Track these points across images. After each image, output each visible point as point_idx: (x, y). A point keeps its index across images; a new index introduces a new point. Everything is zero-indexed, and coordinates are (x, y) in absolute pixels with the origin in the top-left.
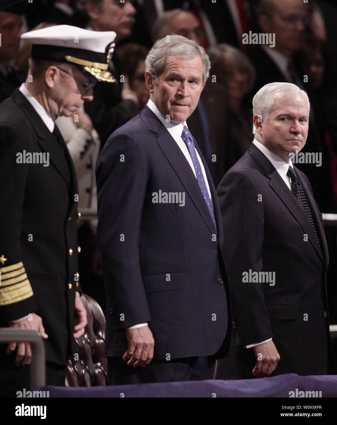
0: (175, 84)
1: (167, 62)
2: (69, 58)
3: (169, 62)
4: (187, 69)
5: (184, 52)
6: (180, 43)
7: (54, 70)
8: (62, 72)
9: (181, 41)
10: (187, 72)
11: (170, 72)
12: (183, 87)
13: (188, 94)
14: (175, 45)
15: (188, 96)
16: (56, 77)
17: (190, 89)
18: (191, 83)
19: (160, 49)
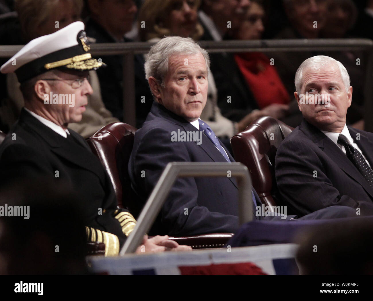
0: (185, 82)
1: (172, 63)
2: (49, 66)
3: (173, 62)
4: (193, 64)
5: (187, 49)
6: (179, 42)
7: (42, 84)
8: (50, 82)
9: (178, 41)
10: (194, 67)
11: (177, 71)
12: (194, 84)
13: (200, 90)
14: (175, 44)
15: (200, 92)
16: (47, 89)
17: (200, 85)
18: (199, 79)
19: (160, 52)
